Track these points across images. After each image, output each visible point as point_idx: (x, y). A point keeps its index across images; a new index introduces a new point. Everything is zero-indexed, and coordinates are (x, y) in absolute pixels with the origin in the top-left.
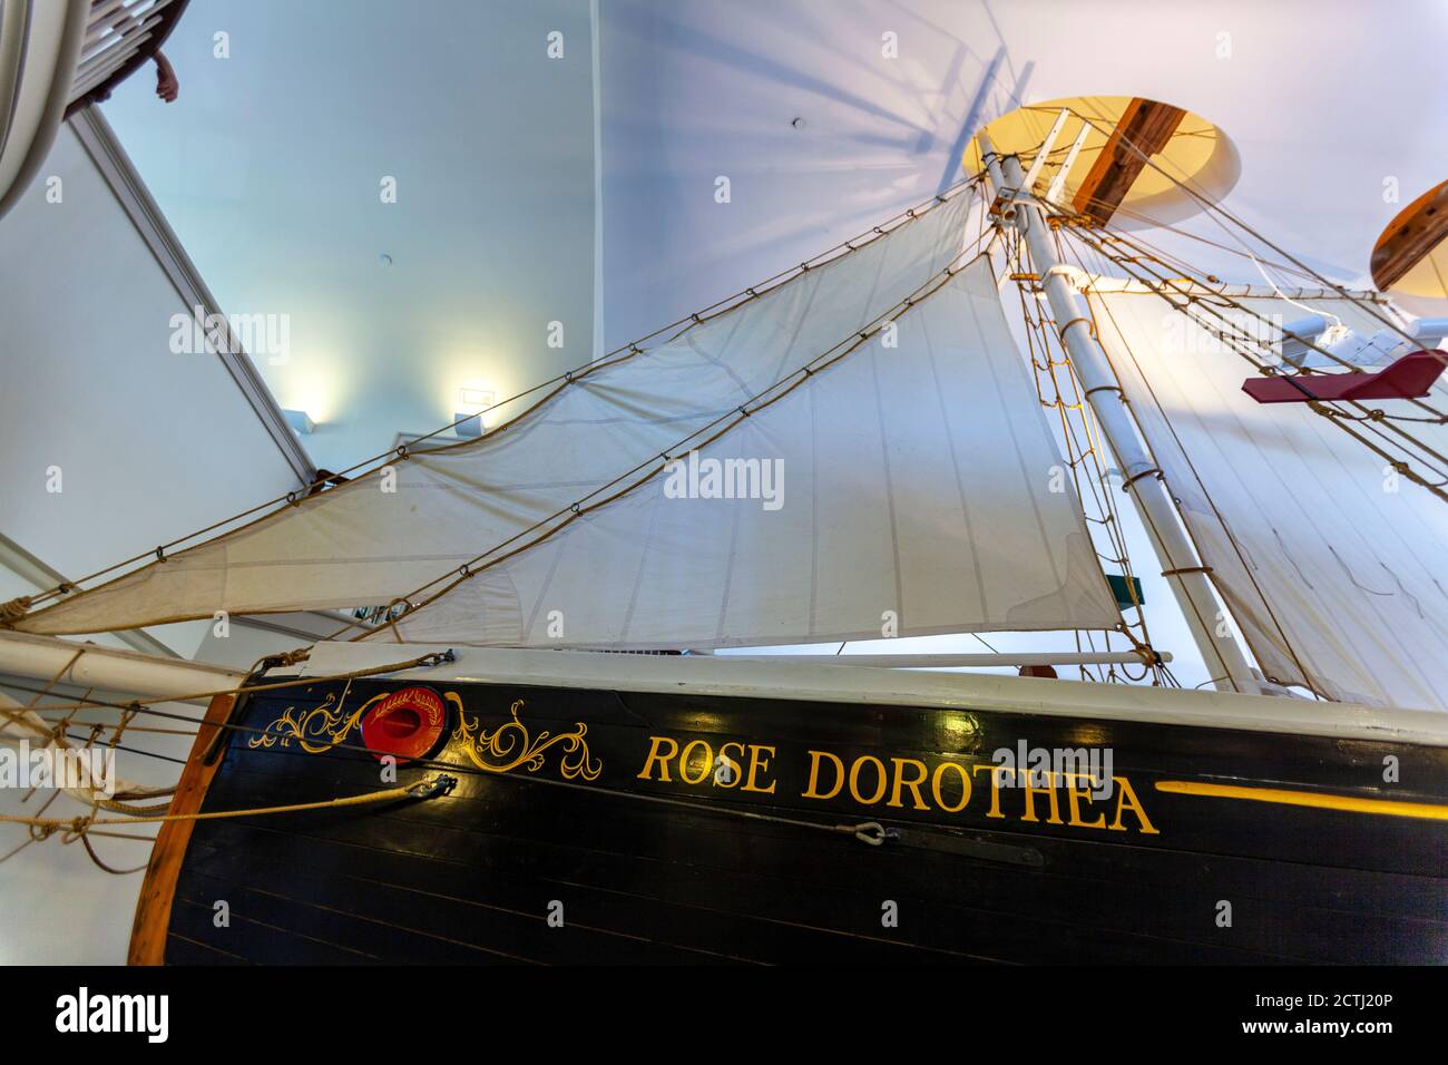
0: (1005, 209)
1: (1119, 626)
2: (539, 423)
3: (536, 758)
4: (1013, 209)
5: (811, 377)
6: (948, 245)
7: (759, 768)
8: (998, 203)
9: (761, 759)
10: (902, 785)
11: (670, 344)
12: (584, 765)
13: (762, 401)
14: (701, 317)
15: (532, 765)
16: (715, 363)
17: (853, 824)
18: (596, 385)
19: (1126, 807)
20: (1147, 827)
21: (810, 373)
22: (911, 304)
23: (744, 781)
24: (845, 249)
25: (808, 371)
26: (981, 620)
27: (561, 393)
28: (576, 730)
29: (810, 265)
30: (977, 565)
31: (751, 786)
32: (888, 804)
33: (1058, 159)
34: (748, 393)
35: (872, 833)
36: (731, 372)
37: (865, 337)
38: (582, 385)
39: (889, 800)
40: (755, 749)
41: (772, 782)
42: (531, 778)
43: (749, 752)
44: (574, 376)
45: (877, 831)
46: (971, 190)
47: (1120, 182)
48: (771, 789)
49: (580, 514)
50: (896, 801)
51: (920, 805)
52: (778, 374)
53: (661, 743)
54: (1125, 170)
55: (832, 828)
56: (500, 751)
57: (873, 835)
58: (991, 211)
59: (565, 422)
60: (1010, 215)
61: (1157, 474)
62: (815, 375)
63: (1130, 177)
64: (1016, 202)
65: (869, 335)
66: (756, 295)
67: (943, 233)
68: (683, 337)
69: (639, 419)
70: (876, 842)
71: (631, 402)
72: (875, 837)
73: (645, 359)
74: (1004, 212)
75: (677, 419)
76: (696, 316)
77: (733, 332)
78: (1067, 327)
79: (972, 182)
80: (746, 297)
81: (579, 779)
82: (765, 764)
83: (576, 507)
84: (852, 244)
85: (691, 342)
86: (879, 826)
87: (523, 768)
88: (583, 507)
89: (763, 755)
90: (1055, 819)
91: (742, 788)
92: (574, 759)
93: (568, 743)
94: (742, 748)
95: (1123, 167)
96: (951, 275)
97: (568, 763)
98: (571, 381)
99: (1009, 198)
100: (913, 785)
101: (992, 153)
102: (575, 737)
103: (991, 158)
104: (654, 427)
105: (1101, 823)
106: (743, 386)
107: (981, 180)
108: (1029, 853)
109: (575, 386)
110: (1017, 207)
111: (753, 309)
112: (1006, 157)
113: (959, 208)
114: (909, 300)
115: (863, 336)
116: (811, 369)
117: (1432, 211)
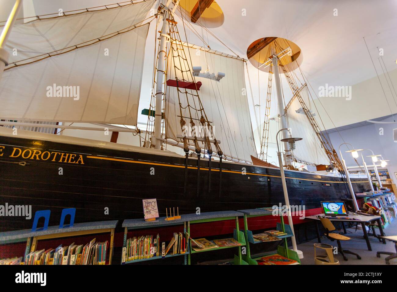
1: (135, 125)
4: (163, 12)
10: (35, 155)
13: (59, 52)
14: (40, 18)
16: (42, 36)
19: (80, 160)
20: (82, 163)
21: (77, 48)
22: (119, 33)
25: (76, 47)
26: (103, 121)
29: (90, 10)
30: (108, 108)
34: (54, 49)
36: (48, 41)
37: (100, 40)
39: (31, 158)
48: (2, 155)
51: (38, 159)
52: (67, 45)
61: (162, 94)
62: (79, 49)
64: (164, 9)
65: (101, 40)
66: (65, 16)
67: (140, 12)
68: (31, 23)
70: (24, 165)
75: (24, 52)
76: (38, 17)
78: (160, 52)
80: (60, 15)
84: (107, 7)
85: (34, 26)
86: (25, 162)
90: (66, 161)
96: (135, 27)
99: (162, 8)
100: (37, 155)
105: (74, 162)
106: (52, 46)
111: (62, 20)
114: (118, 32)
115: (99, 40)
116: (78, 46)
117: (259, 44)
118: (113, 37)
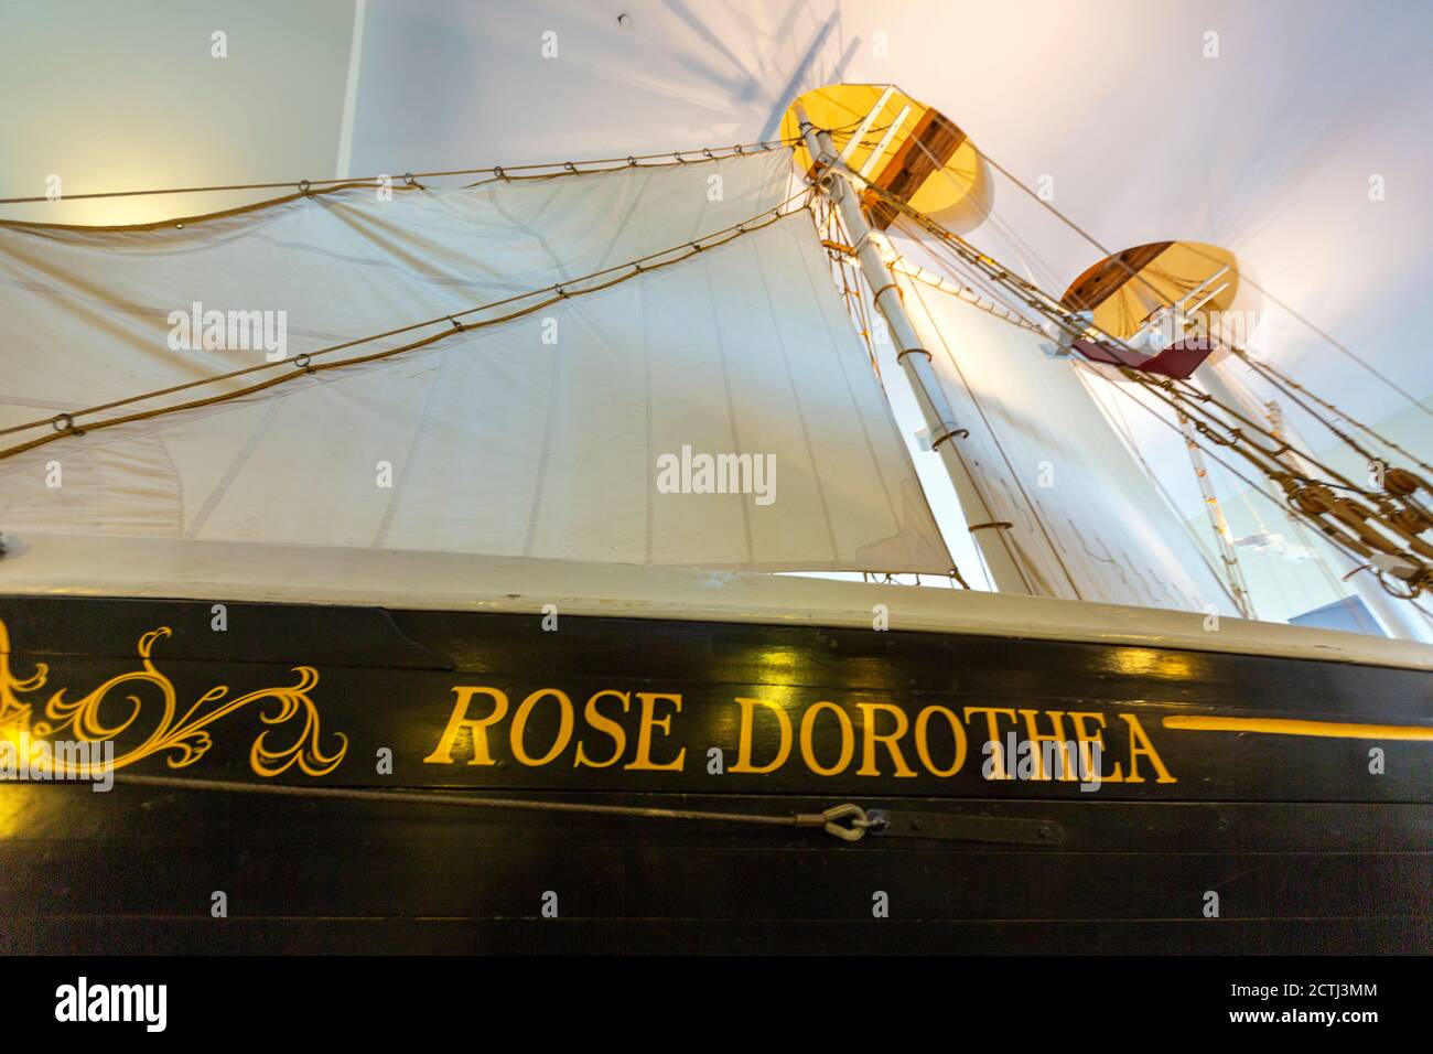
0: (822, 174)
1: (952, 573)
2: (247, 234)
3: (192, 741)
4: (830, 176)
5: (640, 274)
6: (772, 192)
7: (657, 731)
8: (817, 167)
9: (658, 714)
10: (876, 743)
11: (466, 191)
12: (307, 747)
13: (583, 286)
14: (507, 173)
15: (177, 754)
16: (525, 230)
17: (819, 811)
18: (348, 209)
19: (1140, 752)
20: (1165, 777)
21: (640, 270)
22: (743, 231)
23: (630, 754)
24: (673, 160)
25: (639, 267)
26: (831, 559)
27: (290, 204)
28: (295, 679)
29: (639, 162)
30: (823, 500)
31: (642, 762)
32: (859, 773)
33: (872, 138)
34: (565, 273)
35: (846, 821)
36: (544, 245)
37: (699, 249)
38: (327, 204)
39: (860, 766)
40: (648, 700)
41: (679, 753)
42: (176, 781)
43: (637, 705)
44: (312, 188)
45: (855, 816)
46: (791, 149)
47: (906, 189)
48: (678, 765)
49: (310, 370)
50: (869, 769)
51: (903, 771)
52: (602, 261)
53: (475, 696)
54: (912, 178)
55: (789, 820)
56: (97, 730)
57: (851, 823)
58: (809, 174)
59: (292, 245)
60: (827, 182)
61: (963, 434)
62: (646, 274)
63: (914, 186)
64: (833, 170)
65: (704, 249)
66: (576, 172)
67: (767, 180)
68: (483, 188)
69: (413, 272)
70: (852, 835)
71: (403, 245)
72: (850, 827)
73: (427, 198)
74: (821, 178)
75: (468, 284)
76: (501, 170)
77: (548, 202)
78: (881, 291)
79: (793, 143)
80: (562, 170)
81: (295, 776)
82: (666, 724)
83: (305, 360)
84: (682, 157)
85: (492, 197)
86: (858, 810)
87: (157, 762)
88: (314, 361)
89: (661, 709)
91: (627, 767)
92: (282, 737)
93: (274, 706)
94: (626, 699)
95: (911, 175)
96: (779, 216)
97: (267, 746)
98: (308, 194)
99: (827, 165)
100: (891, 742)
101: (809, 123)
102: (289, 695)
103: (808, 127)
104: (435, 288)
105: (1116, 776)
106: (558, 264)
107: (800, 144)
108: (1046, 826)
109: (313, 202)
110: (833, 175)
111: (571, 186)
112: (822, 132)
113: (782, 161)
114: (740, 228)
115: (697, 247)
116: (643, 265)
117: (1098, 280)
118: (732, 241)
